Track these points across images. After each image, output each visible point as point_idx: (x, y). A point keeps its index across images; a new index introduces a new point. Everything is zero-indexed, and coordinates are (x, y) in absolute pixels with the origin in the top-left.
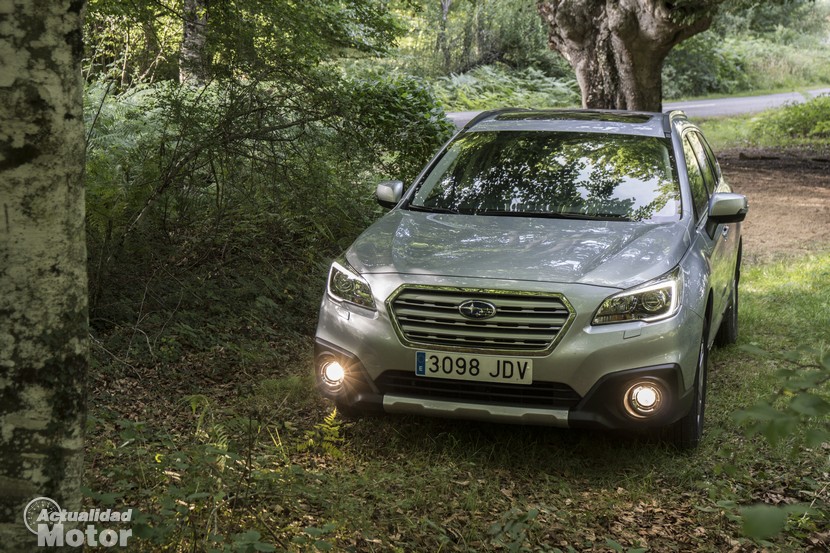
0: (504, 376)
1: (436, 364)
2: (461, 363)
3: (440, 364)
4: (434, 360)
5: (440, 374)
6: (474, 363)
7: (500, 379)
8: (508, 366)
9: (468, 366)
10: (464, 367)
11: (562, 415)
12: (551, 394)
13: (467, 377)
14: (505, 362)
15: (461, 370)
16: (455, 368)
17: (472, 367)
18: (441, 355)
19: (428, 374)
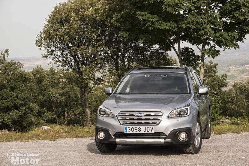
0: (147, 131)
1: (130, 129)
2: (136, 129)
3: (131, 129)
4: (129, 128)
5: (131, 132)
6: (140, 129)
7: (146, 132)
8: (148, 129)
9: (138, 129)
10: (137, 130)
11: (162, 141)
12: (159, 135)
13: (138, 132)
14: (147, 128)
15: (136, 130)
16: (135, 130)
17: (139, 129)
18: (131, 127)
19: (128, 132)
